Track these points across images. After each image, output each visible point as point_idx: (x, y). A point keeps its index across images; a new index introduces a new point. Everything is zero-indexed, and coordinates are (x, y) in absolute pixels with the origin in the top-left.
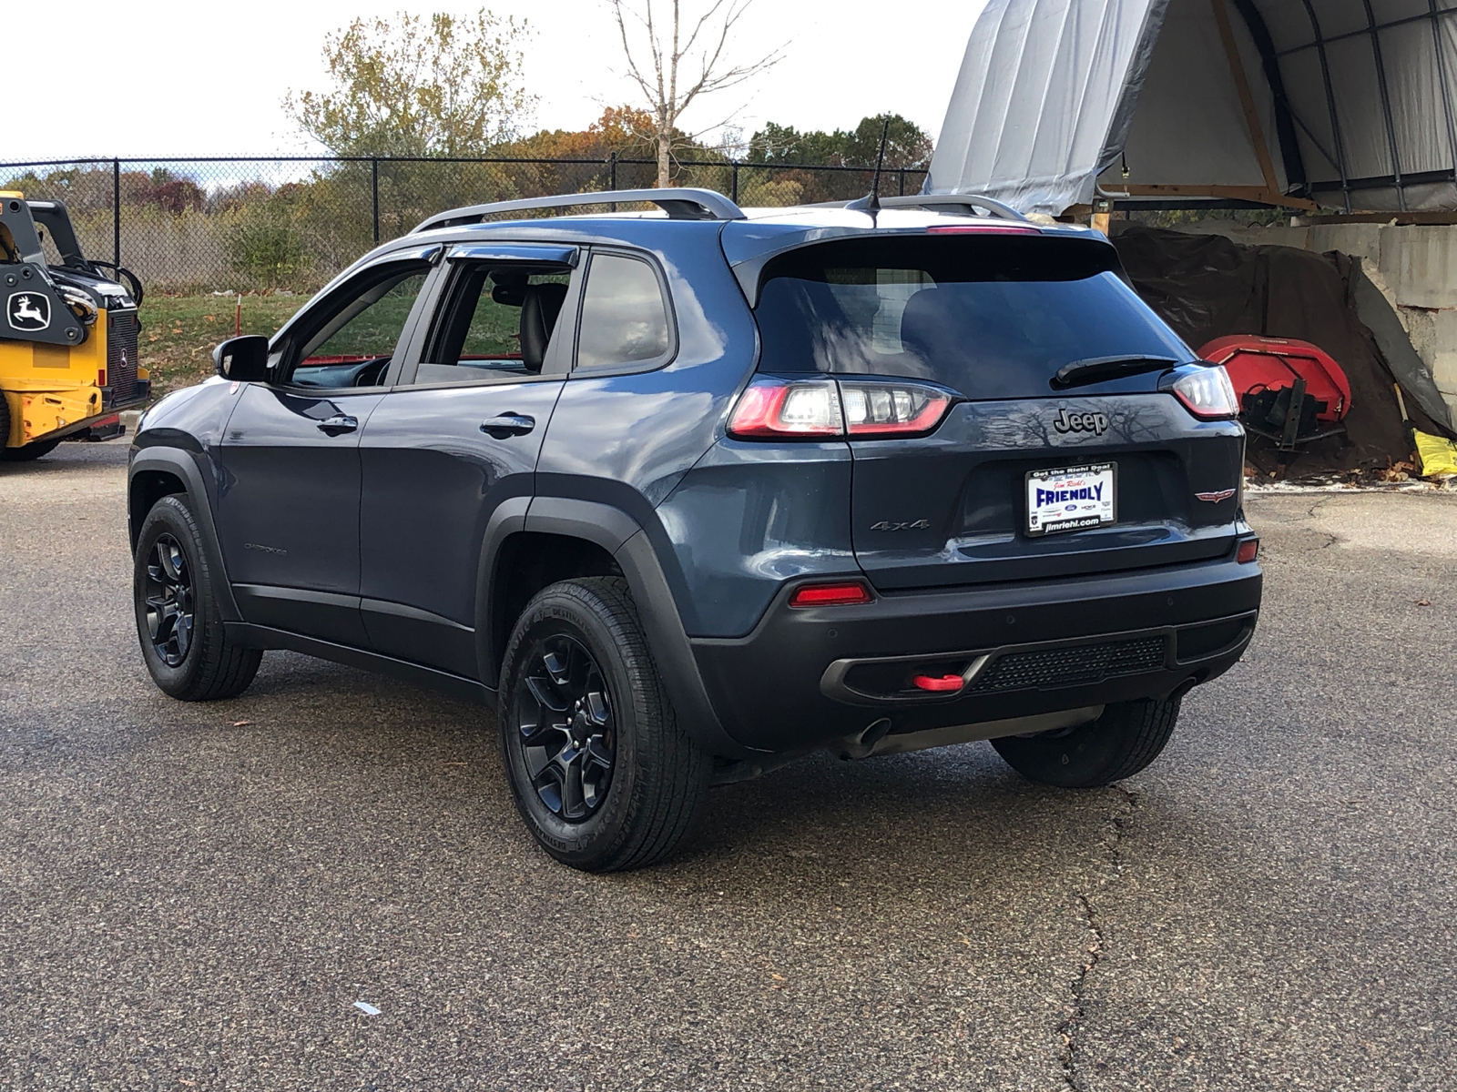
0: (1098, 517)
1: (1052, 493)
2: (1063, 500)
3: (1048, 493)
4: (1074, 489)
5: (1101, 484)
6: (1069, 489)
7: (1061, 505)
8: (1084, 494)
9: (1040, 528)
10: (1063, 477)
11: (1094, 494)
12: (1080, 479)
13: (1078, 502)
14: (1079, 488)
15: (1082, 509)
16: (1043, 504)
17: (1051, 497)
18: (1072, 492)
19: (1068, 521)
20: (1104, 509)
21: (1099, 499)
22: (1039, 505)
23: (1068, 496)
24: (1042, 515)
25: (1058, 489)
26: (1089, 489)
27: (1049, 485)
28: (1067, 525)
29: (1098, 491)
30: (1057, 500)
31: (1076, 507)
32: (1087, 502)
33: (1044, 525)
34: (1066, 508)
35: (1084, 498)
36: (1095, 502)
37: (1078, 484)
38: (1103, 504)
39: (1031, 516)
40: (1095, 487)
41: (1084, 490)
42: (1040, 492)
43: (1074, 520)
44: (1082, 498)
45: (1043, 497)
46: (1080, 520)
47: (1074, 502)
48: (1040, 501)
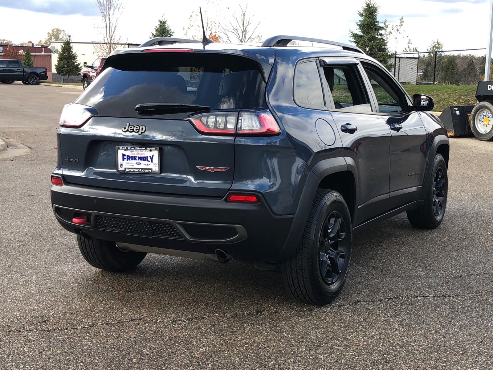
0: (151, 169)
1: (129, 156)
2: (134, 160)
3: (128, 156)
4: (140, 156)
5: (153, 156)
6: (138, 156)
7: (134, 162)
8: (145, 159)
9: (124, 170)
10: (134, 151)
11: (149, 159)
12: (143, 152)
13: (142, 162)
14: (142, 156)
15: (143, 165)
16: (125, 160)
17: (129, 158)
19: (137, 169)
20: (154, 166)
21: (152, 162)
23: (137, 158)
24: (125, 165)
25: (132, 155)
26: (147, 157)
27: (128, 153)
28: (136, 170)
29: (152, 158)
30: (132, 160)
31: (141, 164)
32: (146, 162)
33: (125, 169)
34: (136, 163)
35: (145, 160)
36: (150, 163)
37: (142, 154)
38: (154, 164)
39: (119, 164)
40: (150, 157)
41: (145, 157)
42: (124, 155)
43: (139, 169)
44: (143, 160)
45: (125, 157)
46: (142, 169)
47: (140, 161)
48: (124, 159)
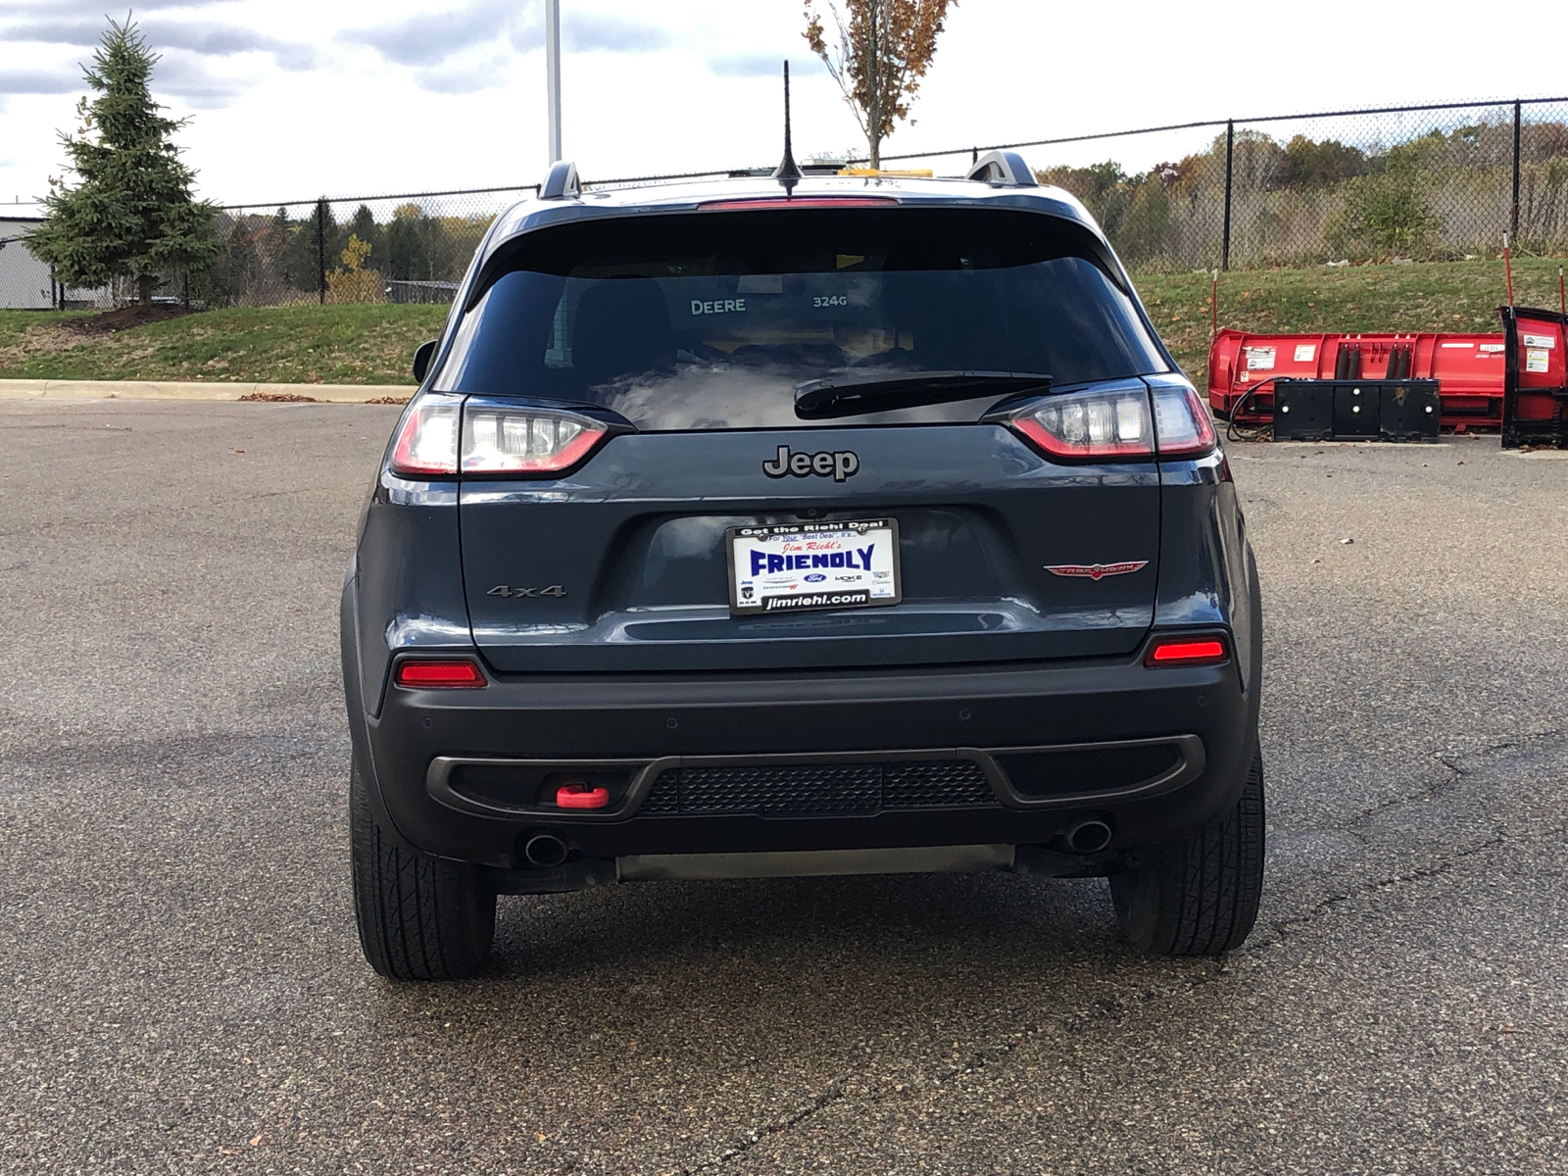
0: (866, 592)
1: (780, 558)
2: (799, 567)
3: (772, 557)
4: (820, 553)
5: (871, 548)
6: (811, 553)
7: (797, 575)
8: (840, 560)
9: (759, 603)
10: (799, 537)
11: (857, 559)
12: (832, 540)
13: (830, 572)
14: (829, 552)
15: (834, 580)
16: (763, 572)
17: (776, 563)
18: (815, 557)
19: (810, 596)
20: (880, 580)
21: (867, 567)
22: (755, 572)
23: (810, 562)
24: (757, 587)
25: (788, 553)
26: (849, 554)
27: (774, 547)
28: (807, 602)
29: (866, 557)
30: (790, 567)
31: (824, 578)
32: (845, 571)
33: (765, 600)
34: (806, 578)
35: (841, 565)
36: (861, 571)
37: (827, 547)
38: (877, 575)
39: (739, 587)
40: (860, 551)
41: (840, 555)
42: (756, 556)
43: (820, 595)
44: (834, 565)
45: (763, 562)
46: (830, 595)
47: (821, 570)
48: (755, 570)
